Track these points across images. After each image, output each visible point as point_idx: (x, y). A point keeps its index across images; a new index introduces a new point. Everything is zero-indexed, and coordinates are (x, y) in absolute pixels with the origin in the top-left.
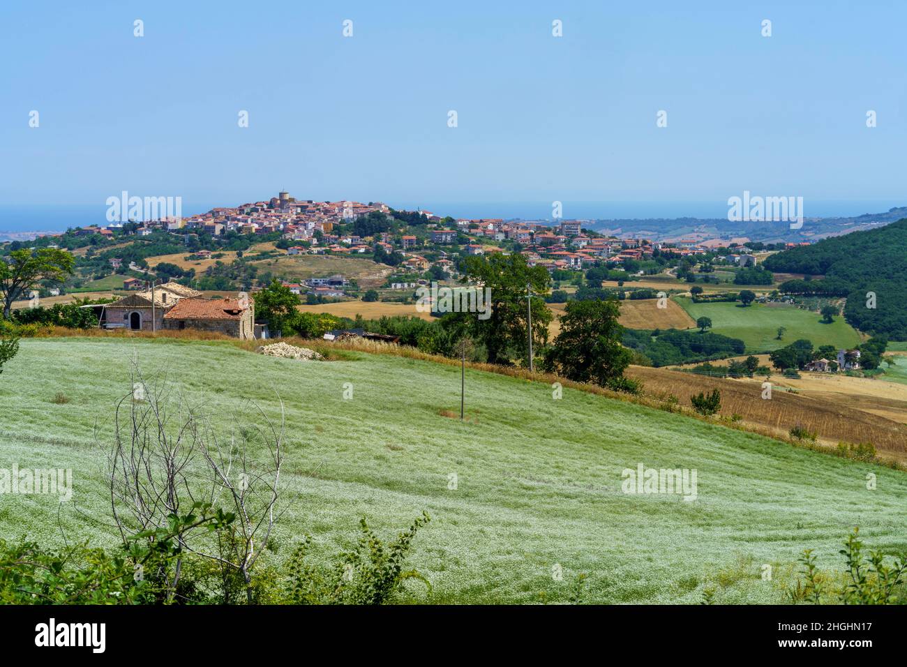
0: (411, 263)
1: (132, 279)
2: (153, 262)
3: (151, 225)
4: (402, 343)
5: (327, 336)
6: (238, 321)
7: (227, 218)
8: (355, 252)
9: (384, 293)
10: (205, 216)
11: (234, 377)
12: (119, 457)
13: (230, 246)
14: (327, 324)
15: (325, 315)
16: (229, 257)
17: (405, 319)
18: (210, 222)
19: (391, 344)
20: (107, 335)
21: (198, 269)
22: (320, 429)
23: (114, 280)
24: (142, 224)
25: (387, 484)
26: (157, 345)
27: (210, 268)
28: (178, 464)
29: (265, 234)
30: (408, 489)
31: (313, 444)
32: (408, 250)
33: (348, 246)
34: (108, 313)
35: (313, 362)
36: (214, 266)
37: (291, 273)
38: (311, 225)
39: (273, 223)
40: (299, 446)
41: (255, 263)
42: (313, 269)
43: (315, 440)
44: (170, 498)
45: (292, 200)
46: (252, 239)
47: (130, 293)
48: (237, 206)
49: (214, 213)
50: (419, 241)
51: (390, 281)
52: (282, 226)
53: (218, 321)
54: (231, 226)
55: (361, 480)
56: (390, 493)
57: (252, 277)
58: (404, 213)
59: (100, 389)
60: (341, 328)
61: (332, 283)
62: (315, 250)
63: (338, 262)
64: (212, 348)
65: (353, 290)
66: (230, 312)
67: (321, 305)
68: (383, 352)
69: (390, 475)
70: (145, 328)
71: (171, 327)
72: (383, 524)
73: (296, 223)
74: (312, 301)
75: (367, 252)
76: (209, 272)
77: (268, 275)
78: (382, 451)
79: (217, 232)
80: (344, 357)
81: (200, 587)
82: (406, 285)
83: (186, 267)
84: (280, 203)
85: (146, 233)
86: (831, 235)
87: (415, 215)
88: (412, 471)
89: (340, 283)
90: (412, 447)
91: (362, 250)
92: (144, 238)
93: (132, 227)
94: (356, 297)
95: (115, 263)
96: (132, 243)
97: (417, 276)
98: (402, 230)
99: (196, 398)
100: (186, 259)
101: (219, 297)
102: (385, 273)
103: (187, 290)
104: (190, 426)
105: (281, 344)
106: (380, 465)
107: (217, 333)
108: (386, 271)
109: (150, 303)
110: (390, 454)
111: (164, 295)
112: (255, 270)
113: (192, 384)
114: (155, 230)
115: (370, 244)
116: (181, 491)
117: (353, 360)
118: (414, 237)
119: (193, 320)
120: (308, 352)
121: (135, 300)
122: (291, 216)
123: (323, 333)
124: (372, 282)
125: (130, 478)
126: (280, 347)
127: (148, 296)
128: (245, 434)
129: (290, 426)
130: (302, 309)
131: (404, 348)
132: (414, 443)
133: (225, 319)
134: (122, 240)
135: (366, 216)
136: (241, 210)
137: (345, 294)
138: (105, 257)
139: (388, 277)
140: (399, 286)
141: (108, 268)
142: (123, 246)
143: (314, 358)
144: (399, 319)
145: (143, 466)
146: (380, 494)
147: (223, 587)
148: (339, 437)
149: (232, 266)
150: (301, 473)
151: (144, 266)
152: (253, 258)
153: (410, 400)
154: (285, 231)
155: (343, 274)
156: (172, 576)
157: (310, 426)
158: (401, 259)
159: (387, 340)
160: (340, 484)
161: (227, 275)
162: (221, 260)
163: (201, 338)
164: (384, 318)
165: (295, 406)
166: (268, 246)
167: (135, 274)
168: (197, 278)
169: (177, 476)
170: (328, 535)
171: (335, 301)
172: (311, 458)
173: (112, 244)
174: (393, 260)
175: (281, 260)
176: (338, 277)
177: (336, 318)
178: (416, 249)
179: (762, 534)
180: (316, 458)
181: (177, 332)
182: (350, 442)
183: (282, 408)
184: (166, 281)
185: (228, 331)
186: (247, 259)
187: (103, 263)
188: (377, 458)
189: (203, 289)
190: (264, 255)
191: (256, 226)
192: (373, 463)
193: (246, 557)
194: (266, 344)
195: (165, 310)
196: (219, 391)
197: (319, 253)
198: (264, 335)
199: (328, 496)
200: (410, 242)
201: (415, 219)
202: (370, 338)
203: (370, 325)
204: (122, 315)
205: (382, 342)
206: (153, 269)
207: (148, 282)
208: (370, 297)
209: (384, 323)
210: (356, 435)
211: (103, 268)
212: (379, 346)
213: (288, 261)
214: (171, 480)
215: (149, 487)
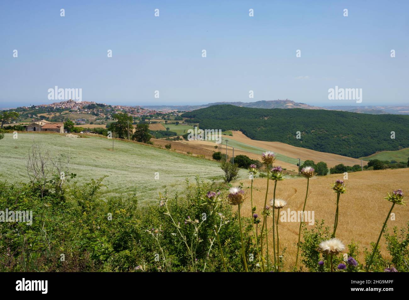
0: (101, 116)
1: (34, 119)
2: (39, 115)
3: (38, 107)
4: (99, 134)
5: (81, 132)
6: (60, 129)
7: (57, 105)
8: (88, 113)
9: (95, 122)
10: (52, 105)
11: (59, 142)
12: (30, 161)
13: (58, 112)
14: (81, 130)
15: (81, 128)
16: (58, 114)
17: (100, 128)
18: (53, 106)
19: (97, 134)
20: (28, 132)
21: (50, 117)
22: (80, 154)
23: (30, 120)
24: (36, 106)
25: (96, 166)
26: (39, 135)
27: (53, 117)
28: (44, 162)
29: (66, 109)
30: (101, 167)
31: (78, 157)
32: (100, 113)
33: (86, 112)
34: (28, 127)
35: (78, 138)
36: (54, 116)
37: (73, 118)
38: (77, 107)
39: (68, 106)
40: (75, 158)
41: (64, 115)
42: (78, 117)
43: (79, 156)
44: (42, 170)
45: (73, 101)
46: (63, 110)
47: (33, 123)
48: (60, 102)
49: (54, 104)
50: (103, 110)
51: (96, 120)
52: (70, 107)
53: (55, 129)
54: (58, 107)
55: (89, 165)
56: (96, 168)
57: (63, 119)
58: (99, 104)
59: (26, 145)
60: (85, 130)
61: (83, 120)
62: (78, 113)
63: (84, 115)
64: (54, 135)
65: (87, 122)
66: (58, 127)
67: (80, 125)
68: (95, 136)
69: (96, 164)
70: (37, 131)
71: (43, 131)
72: (95, 175)
73: (74, 106)
74: (78, 124)
75: (91, 113)
76: (53, 118)
77: (67, 118)
78: (94, 158)
79: (55, 108)
80: (85, 137)
81: (50, 191)
82: (100, 121)
83: (47, 116)
84: (70, 102)
85: (37, 108)
86: (196, 109)
87: (102, 104)
88: (101, 163)
89: (84, 120)
90: (101, 158)
91: (90, 113)
92: (37, 110)
93: (34, 107)
94: (88, 123)
95: (30, 116)
96: (33, 111)
97: (102, 118)
98: (99, 108)
99: (49, 147)
100: (47, 115)
101: (55, 123)
102: (95, 118)
103: (47, 122)
104: (47, 154)
105: (70, 134)
106: (94, 162)
107: (55, 132)
108: (95, 117)
109: (38, 125)
110: (96, 159)
111: (42, 123)
112: (64, 117)
113: (49, 144)
114: (39, 108)
115: (91, 111)
116: (45, 169)
117: (87, 138)
118: (102, 110)
119: (49, 129)
120: (77, 136)
121: (34, 124)
122: (73, 105)
123: (80, 132)
124: (92, 120)
125: (33, 166)
126: (70, 135)
127: (38, 123)
128: (62, 155)
129: (73, 153)
130: (75, 126)
131: (100, 135)
132: (102, 157)
133: (57, 129)
134: (31, 110)
135: (90, 105)
136: (60, 103)
137: (86, 122)
138: (27, 114)
139: (96, 119)
140: (98, 121)
141: (28, 116)
142: (31, 111)
143: (78, 137)
144: (98, 128)
145: (35, 163)
146: (94, 168)
147: (56, 190)
148: (84, 155)
149: (58, 116)
150: (75, 164)
151: (37, 116)
152: (63, 114)
153: (101, 147)
154: (71, 108)
155: (85, 118)
156: (43, 188)
157: (77, 153)
158: (99, 114)
159: (96, 133)
160: (84, 166)
161: (57, 118)
162: (56, 115)
163: (51, 133)
164: (95, 128)
165: (74, 148)
166: (67, 112)
167: (34, 118)
168: (50, 119)
169: (44, 165)
170: (82, 178)
171: (83, 124)
172: (78, 160)
173: (29, 111)
174: (97, 115)
175: (70, 115)
176: (84, 119)
177: (83, 128)
178: (102, 112)
179: (180, 175)
180: (79, 160)
181: (45, 132)
182: (87, 157)
183: (70, 149)
184: (42, 120)
185: (57, 131)
186: (62, 114)
187: (27, 115)
188: (93, 160)
189: (51, 121)
190: (66, 114)
191: (64, 107)
192: (92, 161)
193: (61, 183)
194: (67, 134)
195: (42, 126)
196: (55, 145)
197: (79, 113)
198: (66, 132)
199: (82, 169)
200: (101, 111)
201: (102, 106)
202: (91, 133)
203: (91, 130)
204: (31, 128)
205: (95, 134)
206: (39, 117)
207: (38, 120)
208: (91, 123)
209: (95, 129)
210: (88, 155)
211: (27, 117)
212: (94, 135)
213: (72, 115)
214: (43, 166)
215: (37, 168)
